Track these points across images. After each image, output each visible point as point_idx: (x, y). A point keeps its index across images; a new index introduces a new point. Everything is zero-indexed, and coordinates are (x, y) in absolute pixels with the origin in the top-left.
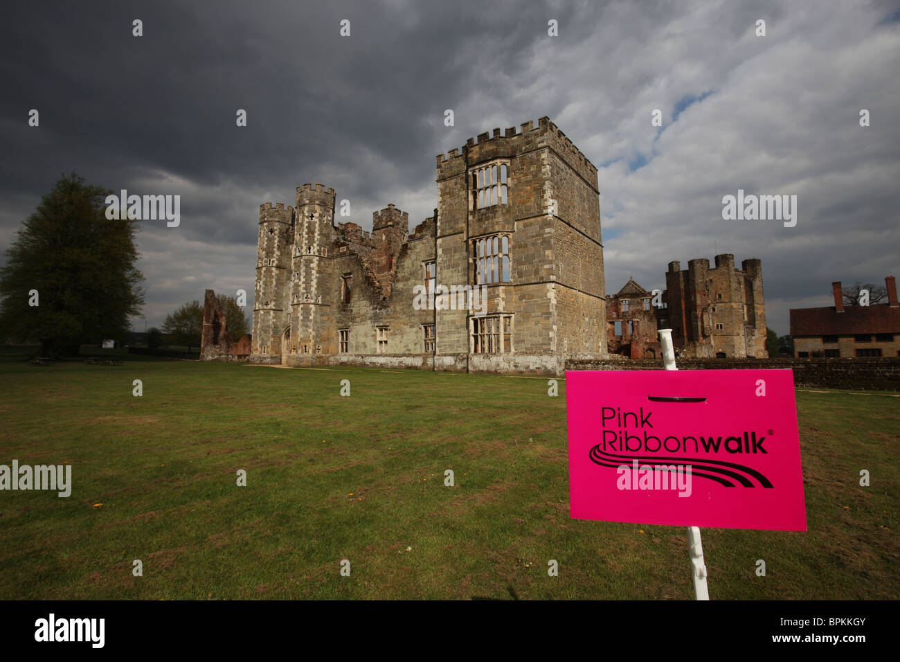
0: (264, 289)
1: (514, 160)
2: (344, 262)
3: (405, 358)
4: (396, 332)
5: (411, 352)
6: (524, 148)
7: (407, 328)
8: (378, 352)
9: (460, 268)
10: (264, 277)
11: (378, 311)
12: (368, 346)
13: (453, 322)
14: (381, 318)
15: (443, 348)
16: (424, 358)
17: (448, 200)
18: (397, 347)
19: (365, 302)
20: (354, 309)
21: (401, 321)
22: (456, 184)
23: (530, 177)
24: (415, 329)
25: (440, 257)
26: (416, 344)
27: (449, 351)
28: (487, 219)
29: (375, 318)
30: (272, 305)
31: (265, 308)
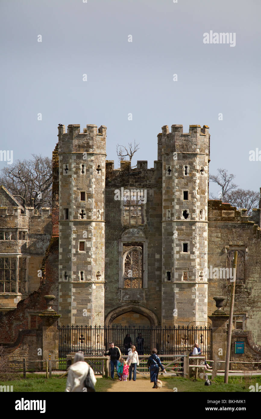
0: (95, 253)
30: (102, 278)
31: (96, 280)
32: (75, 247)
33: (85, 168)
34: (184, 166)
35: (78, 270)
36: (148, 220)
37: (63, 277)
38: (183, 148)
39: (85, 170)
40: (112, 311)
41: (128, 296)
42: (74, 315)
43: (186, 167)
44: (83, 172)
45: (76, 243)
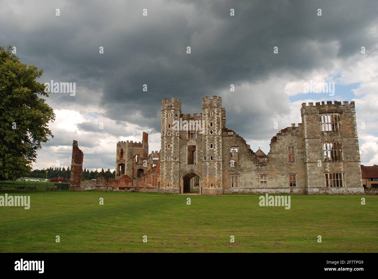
0: (174, 149)
1: (341, 115)
2: (232, 140)
3: (279, 189)
4: (272, 177)
5: (283, 187)
6: (346, 111)
7: (280, 176)
8: (260, 187)
9: (319, 153)
10: (174, 142)
11: (260, 167)
12: (254, 184)
13: (317, 174)
14: (262, 171)
15: (312, 185)
16: (291, 189)
17: (310, 124)
18: (274, 184)
19: (249, 162)
20: (242, 165)
21: (275, 172)
22: (314, 118)
23: (348, 123)
24: (284, 177)
25: (308, 147)
26: (285, 183)
27: (315, 186)
28: (334, 135)
29: (258, 170)
30: (177, 160)
31: (175, 160)
32: (166, 147)
33: (170, 115)
34: (211, 112)
35: (167, 156)
36: (197, 136)
37: (162, 159)
38: (210, 105)
39: (170, 116)
40: (183, 174)
41: (189, 168)
42: (165, 175)
43: (211, 113)
44: (170, 117)
45: (167, 145)
